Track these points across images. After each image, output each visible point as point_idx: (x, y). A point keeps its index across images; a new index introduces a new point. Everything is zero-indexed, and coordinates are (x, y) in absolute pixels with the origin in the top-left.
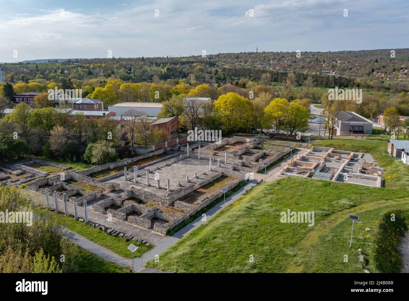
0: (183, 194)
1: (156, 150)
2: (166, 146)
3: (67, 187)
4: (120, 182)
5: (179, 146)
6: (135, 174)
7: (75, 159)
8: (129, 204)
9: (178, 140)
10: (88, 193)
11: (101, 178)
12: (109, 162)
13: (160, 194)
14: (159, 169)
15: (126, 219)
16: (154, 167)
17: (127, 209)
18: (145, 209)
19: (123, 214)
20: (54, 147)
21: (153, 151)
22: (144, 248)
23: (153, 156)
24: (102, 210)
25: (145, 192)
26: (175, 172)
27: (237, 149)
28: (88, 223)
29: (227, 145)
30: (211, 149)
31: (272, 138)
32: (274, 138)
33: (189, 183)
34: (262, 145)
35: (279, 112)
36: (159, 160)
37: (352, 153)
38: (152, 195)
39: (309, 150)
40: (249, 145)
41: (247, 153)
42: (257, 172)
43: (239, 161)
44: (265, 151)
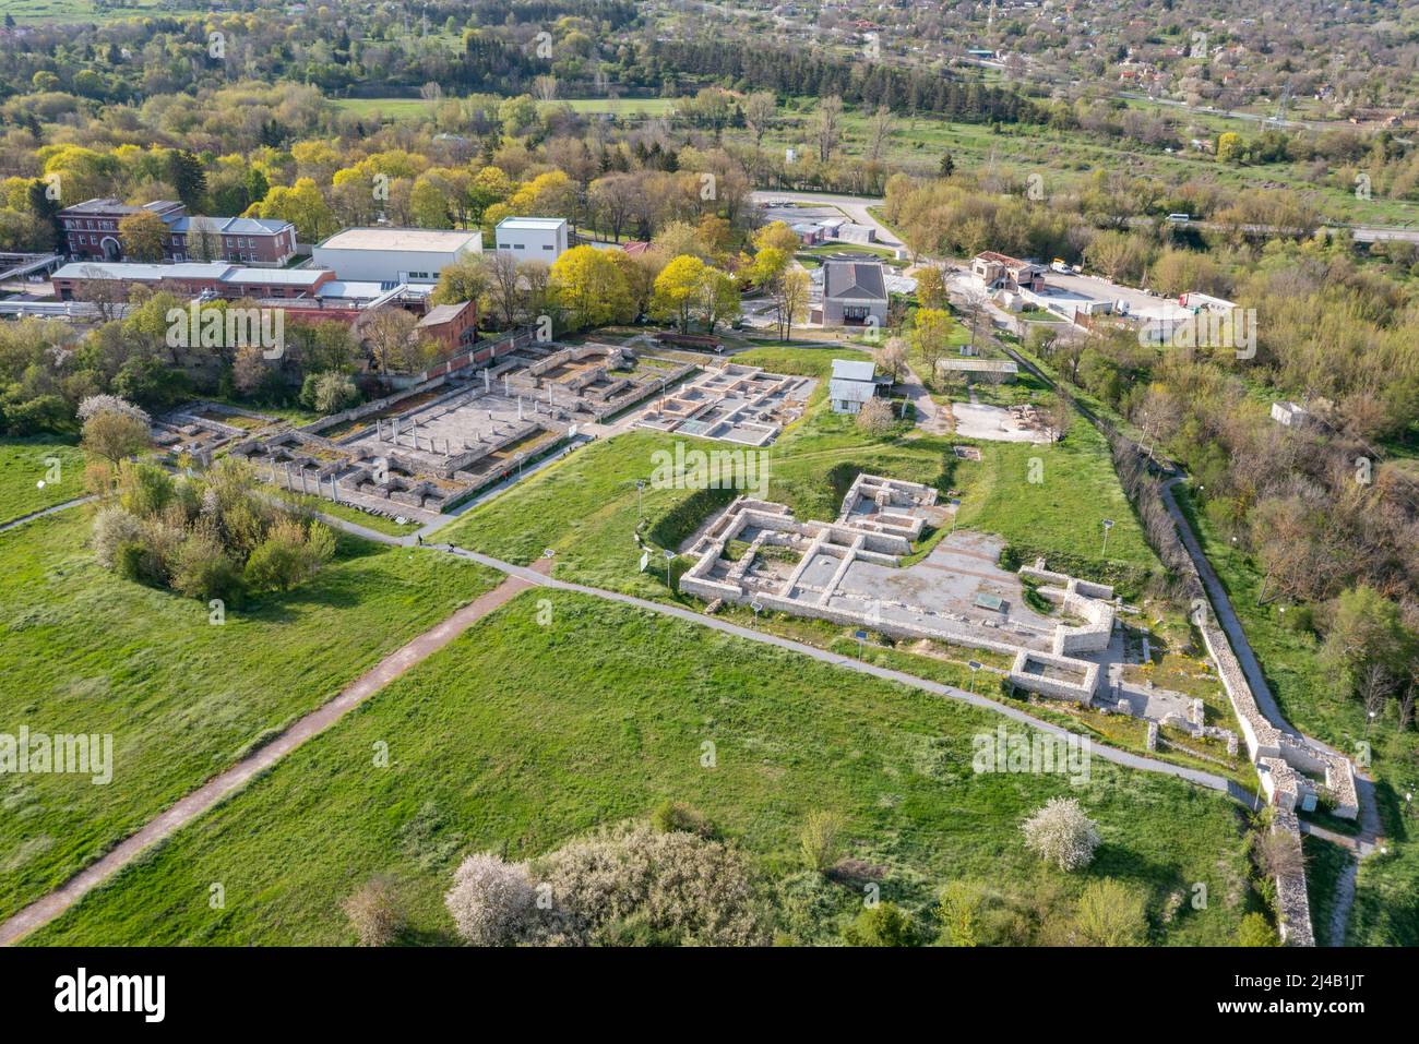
0: (468, 461)
1: (429, 380)
2: (449, 369)
3: (291, 455)
4: (373, 444)
5: (475, 366)
6: (394, 431)
7: (285, 404)
8: (390, 477)
9: (472, 357)
10: (326, 463)
11: (339, 438)
12: (347, 407)
13: (435, 461)
14: (434, 419)
15: (389, 497)
16: (427, 415)
17: (388, 483)
18: (412, 483)
19: (383, 490)
20: (244, 382)
21: (423, 383)
22: (413, 527)
23: (426, 390)
24: (354, 485)
25: (412, 460)
26: (462, 424)
27: (579, 374)
28: (338, 503)
29: (570, 361)
30: (533, 375)
31: (665, 342)
32: (667, 342)
33: (483, 445)
34: (636, 363)
35: (681, 289)
36: (435, 401)
37: (786, 378)
38: (421, 463)
39: (720, 372)
40: (607, 363)
41: (600, 382)
42: (597, 422)
43: (576, 399)
44: (633, 378)
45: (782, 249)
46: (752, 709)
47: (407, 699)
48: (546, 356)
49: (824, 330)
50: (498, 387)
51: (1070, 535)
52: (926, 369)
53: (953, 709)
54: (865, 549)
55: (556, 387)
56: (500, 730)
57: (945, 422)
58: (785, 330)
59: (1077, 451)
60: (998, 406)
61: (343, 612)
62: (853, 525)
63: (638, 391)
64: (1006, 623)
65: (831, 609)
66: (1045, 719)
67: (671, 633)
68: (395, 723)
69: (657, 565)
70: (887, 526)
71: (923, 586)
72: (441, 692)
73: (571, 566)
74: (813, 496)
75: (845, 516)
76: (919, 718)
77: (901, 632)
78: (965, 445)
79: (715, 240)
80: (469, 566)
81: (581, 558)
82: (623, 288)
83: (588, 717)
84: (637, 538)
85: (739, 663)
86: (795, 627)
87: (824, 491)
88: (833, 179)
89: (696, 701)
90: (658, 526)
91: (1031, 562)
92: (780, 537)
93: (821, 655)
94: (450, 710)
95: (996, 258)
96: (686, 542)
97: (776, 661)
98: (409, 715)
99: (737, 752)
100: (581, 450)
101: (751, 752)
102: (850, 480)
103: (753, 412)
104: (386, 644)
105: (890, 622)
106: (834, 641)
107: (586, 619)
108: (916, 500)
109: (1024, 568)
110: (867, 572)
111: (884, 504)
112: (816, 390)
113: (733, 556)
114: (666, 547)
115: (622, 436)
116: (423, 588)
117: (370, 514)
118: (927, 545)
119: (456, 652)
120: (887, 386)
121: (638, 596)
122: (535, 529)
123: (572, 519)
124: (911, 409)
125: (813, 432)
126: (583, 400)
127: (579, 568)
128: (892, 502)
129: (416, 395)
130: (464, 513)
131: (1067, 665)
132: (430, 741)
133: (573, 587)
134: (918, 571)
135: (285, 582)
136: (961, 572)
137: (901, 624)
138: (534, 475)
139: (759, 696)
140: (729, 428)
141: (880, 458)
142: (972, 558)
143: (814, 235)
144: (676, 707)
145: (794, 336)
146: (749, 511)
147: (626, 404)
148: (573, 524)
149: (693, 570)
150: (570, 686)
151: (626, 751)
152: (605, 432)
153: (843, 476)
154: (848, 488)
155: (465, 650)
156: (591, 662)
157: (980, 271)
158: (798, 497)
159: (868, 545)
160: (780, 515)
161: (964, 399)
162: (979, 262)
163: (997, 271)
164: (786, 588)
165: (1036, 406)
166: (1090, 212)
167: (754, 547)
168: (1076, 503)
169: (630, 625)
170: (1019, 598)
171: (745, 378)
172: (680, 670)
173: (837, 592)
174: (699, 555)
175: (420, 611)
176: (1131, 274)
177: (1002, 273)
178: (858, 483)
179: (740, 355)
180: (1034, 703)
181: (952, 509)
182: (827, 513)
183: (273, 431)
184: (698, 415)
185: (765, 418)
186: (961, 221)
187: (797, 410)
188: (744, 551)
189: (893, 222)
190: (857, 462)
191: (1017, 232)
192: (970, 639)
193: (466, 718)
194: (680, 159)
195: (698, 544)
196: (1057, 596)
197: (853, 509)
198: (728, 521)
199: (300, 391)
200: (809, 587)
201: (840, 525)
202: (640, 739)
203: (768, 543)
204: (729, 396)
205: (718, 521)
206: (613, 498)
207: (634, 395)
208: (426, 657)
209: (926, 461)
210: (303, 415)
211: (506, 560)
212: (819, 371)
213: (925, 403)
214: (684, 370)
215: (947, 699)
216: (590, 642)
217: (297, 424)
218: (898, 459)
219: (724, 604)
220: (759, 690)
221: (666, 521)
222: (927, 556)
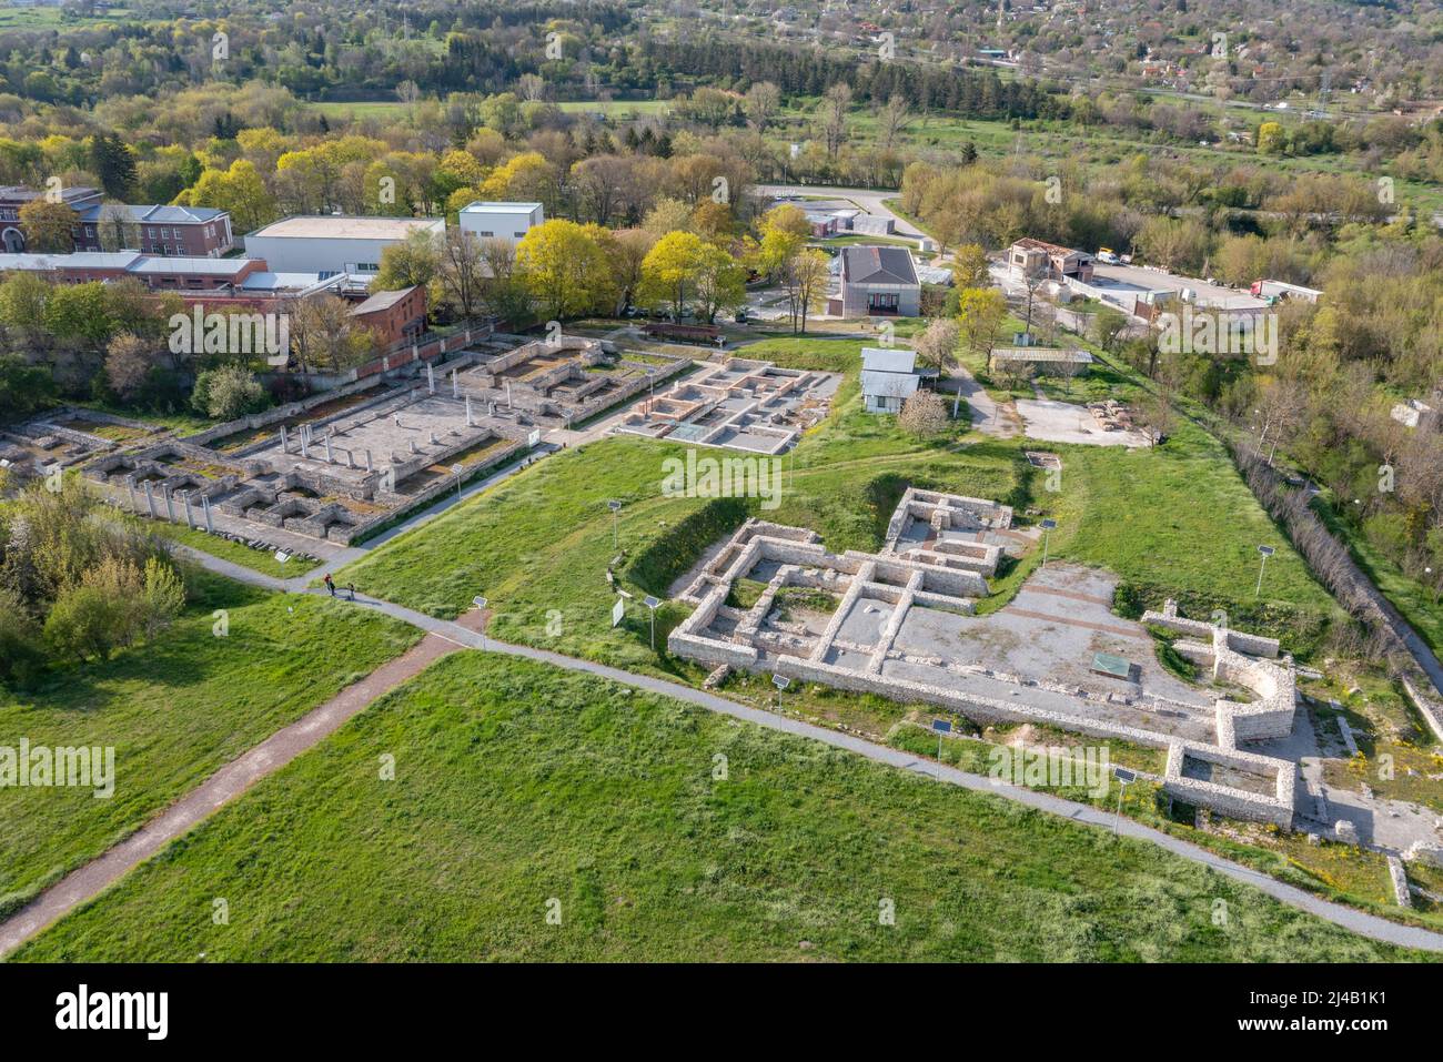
0: (393, 477)
1: (360, 379)
2: (386, 366)
3: (165, 471)
4: (274, 458)
5: (418, 364)
6: (305, 440)
8: (287, 499)
9: (416, 352)
10: (208, 480)
11: (234, 449)
12: (251, 412)
13: (353, 478)
14: (360, 426)
15: (282, 525)
16: (351, 421)
17: (283, 507)
18: (317, 507)
19: (275, 516)
21: (353, 383)
22: (309, 565)
23: (354, 394)
24: (237, 511)
25: (321, 476)
27: (547, 372)
28: (213, 533)
29: (538, 357)
30: (490, 373)
31: (654, 335)
32: (657, 335)
33: (415, 456)
34: (617, 357)
35: (673, 271)
36: (364, 404)
37: (804, 374)
38: (333, 481)
39: (722, 368)
40: (583, 359)
41: (573, 380)
42: (566, 427)
43: (542, 401)
44: (615, 375)
45: (792, 233)
46: (777, 848)
47: (243, 837)
48: (507, 351)
49: (845, 321)
50: (447, 387)
51: (1203, 567)
52: (977, 360)
53: (1090, 843)
54: (924, 589)
55: (517, 387)
56: (379, 891)
57: (1009, 423)
58: (800, 321)
59: (1186, 456)
60: (1073, 402)
61: (178, 691)
62: (906, 557)
63: (619, 390)
64: (1140, 697)
65: (886, 679)
66: (1234, 858)
67: (655, 721)
68: (215, 881)
69: (636, 616)
70: (952, 557)
71: (1014, 644)
72: (297, 825)
73: (516, 618)
74: (848, 517)
75: (892, 544)
76: (1038, 860)
77: (992, 713)
78: (1039, 450)
79: (714, 226)
80: (371, 621)
81: (531, 608)
82: (605, 271)
83: (521, 866)
84: (609, 577)
85: (756, 768)
86: (835, 707)
87: (862, 511)
88: (844, 171)
89: (691, 835)
90: (641, 561)
91: (1157, 606)
92: (807, 573)
93: (881, 754)
94: (303, 855)
95: (1036, 245)
96: (679, 582)
97: (811, 764)
98: (240, 865)
99: (757, 929)
100: (542, 460)
101: (780, 929)
102: (895, 497)
103: (764, 414)
104: (230, 743)
105: (975, 699)
106: (894, 729)
107: (530, 697)
108: (985, 522)
109: (1148, 615)
110: (932, 623)
111: (943, 528)
112: (842, 387)
113: (742, 602)
114: (651, 591)
115: (597, 443)
116: (301, 654)
117: (254, 547)
118: (1008, 583)
119: (334, 754)
120: (932, 380)
121: (607, 664)
122: (470, 566)
123: (523, 552)
124: (964, 407)
125: (842, 436)
126: (551, 401)
127: (527, 621)
128: (953, 525)
129: (342, 398)
130: (380, 546)
131: (1246, 764)
132: (264, 912)
133: (517, 651)
134: (1002, 620)
135: (103, 648)
136: (1063, 621)
137: (990, 702)
138: (480, 494)
139: (788, 825)
140: (735, 434)
141: (933, 467)
142: (1074, 602)
143: (825, 226)
144: (660, 845)
145: (809, 328)
146: (765, 538)
147: (603, 407)
148: (524, 559)
149: (687, 624)
150: (498, 809)
151: (578, 928)
152: (576, 439)
153: (887, 491)
154: (893, 507)
155: (347, 751)
156: (533, 769)
157: (1019, 259)
158: (828, 519)
159: (926, 586)
160: (806, 544)
161: (1028, 394)
162: (1017, 250)
163: (1039, 258)
164: (819, 648)
165: (1121, 402)
166: (1133, 199)
167: (772, 589)
168: (1203, 524)
169: (594, 709)
170: (1152, 659)
171: (752, 374)
172: (667, 780)
173: (893, 653)
174: (696, 600)
175: (291, 689)
176: (1190, 263)
177: (1046, 261)
178: (906, 500)
179: (745, 349)
180: (1206, 828)
181: (1034, 533)
182: (868, 540)
183: (151, 442)
184: (695, 418)
185: (779, 421)
186: (992, 207)
187: (820, 411)
188: (758, 595)
189: (914, 214)
190: (904, 473)
191: (1057, 218)
192: (1095, 724)
193: (329, 870)
194: (674, 144)
195: (695, 585)
196: (1203, 655)
197: (903, 534)
198: (735, 553)
199: (192, 393)
200: (852, 646)
201: (886, 556)
202: (601, 906)
203: (791, 582)
204: (733, 395)
205: (721, 553)
206: (580, 524)
207: (614, 395)
208: (285, 764)
209: (993, 471)
210: (194, 422)
211: (425, 612)
212: (842, 365)
213: (981, 400)
214: (677, 365)
215: (1078, 825)
216: (534, 736)
217: (182, 433)
218: (956, 469)
219: (732, 672)
220: (787, 815)
221: (651, 552)
222: (1012, 599)
